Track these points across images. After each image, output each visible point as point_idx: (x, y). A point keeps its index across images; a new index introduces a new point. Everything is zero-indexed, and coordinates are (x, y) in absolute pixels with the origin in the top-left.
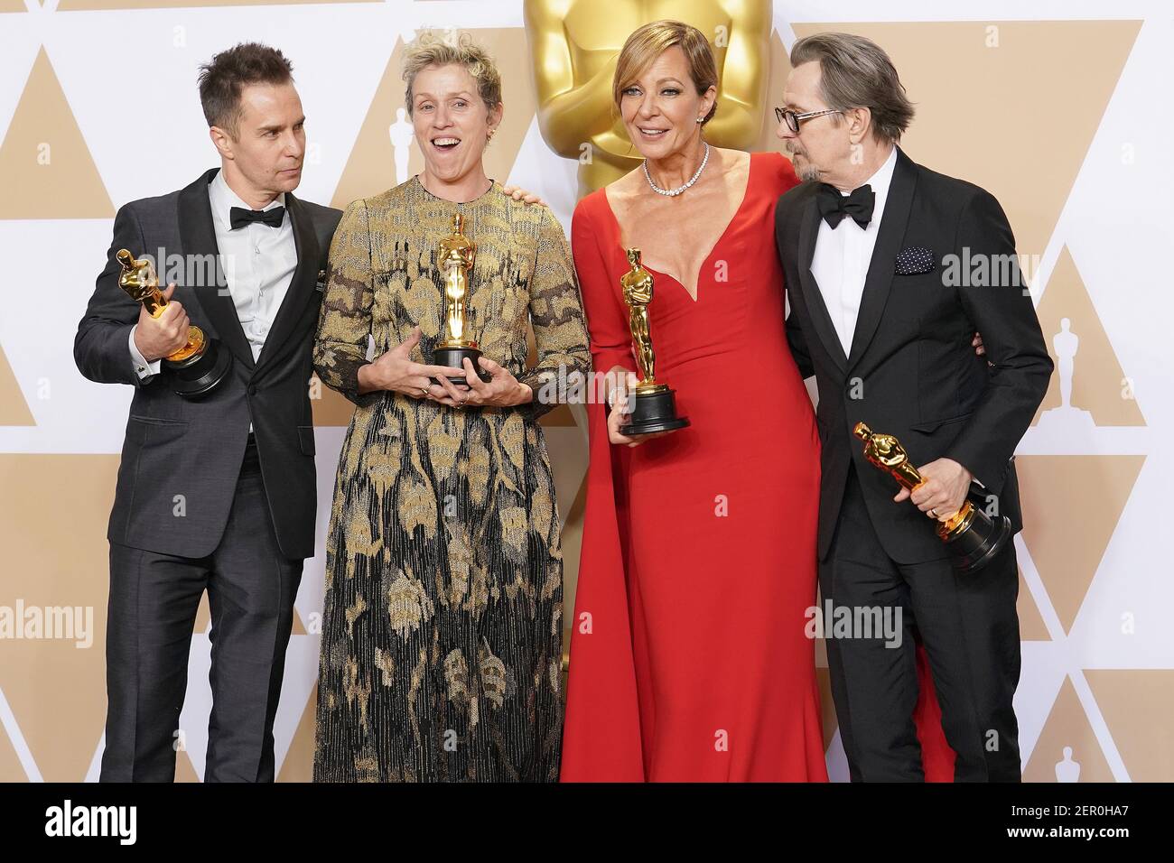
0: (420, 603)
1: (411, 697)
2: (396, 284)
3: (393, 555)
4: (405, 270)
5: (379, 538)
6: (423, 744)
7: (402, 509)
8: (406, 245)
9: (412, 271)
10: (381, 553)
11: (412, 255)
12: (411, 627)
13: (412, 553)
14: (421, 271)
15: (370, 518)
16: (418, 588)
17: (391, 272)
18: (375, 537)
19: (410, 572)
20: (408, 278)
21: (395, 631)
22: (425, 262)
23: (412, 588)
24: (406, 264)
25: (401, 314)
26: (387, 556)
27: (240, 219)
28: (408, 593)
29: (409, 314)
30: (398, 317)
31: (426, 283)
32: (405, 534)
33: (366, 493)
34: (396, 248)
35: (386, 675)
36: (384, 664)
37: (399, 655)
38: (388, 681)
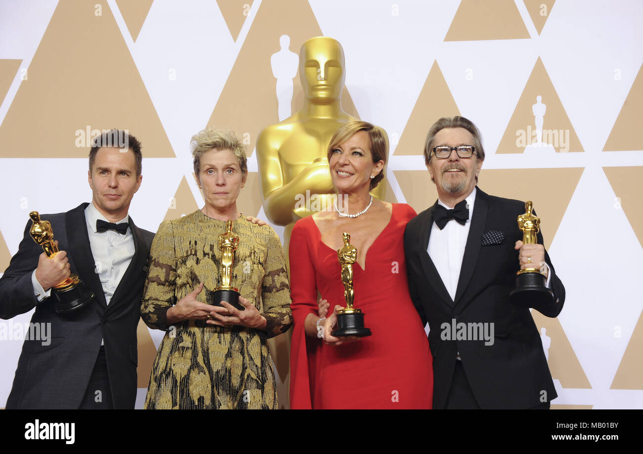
2: (191, 262)
4: (196, 254)
5: (176, 405)
7: (191, 388)
8: (196, 242)
9: (200, 255)
11: (199, 247)
14: (205, 254)
15: (172, 393)
17: (187, 256)
20: (198, 258)
22: (207, 250)
24: (196, 251)
25: (194, 278)
27: (102, 227)
29: (199, 278)
30: (193, 280)
31: (208, 261)
32: (192, 402)
33: (170, 380)
34: (190, 244)
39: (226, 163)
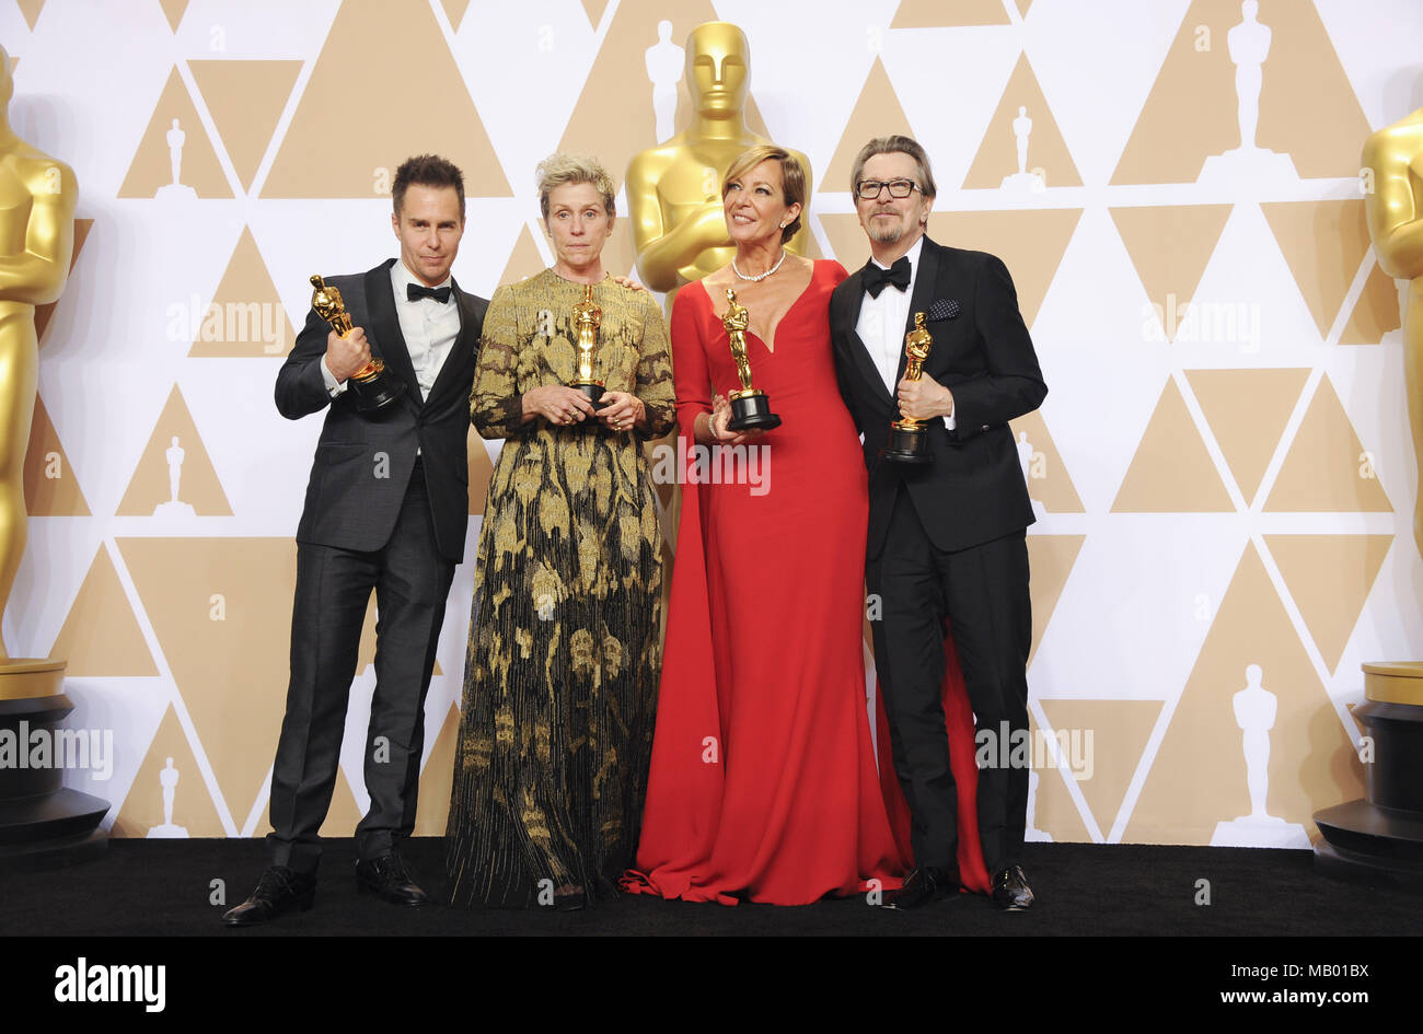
0: (556, 588)
1: (548, 663)
3: (536, 550)
5: (523, 538)
6: (556, 701)
7: (542, 515)
8: (545, 314)
10: (524, 551)
13: (550, 549)
14: (558, 331)
15: (516, 522)
16: (555, 576)
17: (534, 334)
18: (520, 537)
19: (548, 564)
20: (548, 337)
21: (537, 611)
22: (561, 325)
23: (550, 577)
24: (545, 326)
25: (543, 365)
26: (530, 552)
27: (415, 293)
28: (547, 581)
29: (550, 364)
30: (541, 368)
31: (562, 340)
32: (544, 534)
33: (513, 504)
34: (538, 316)
35: (524, 648)
36: (524, 640)
37: (541, 632)
38: (525, 654)
39: (585, 202)
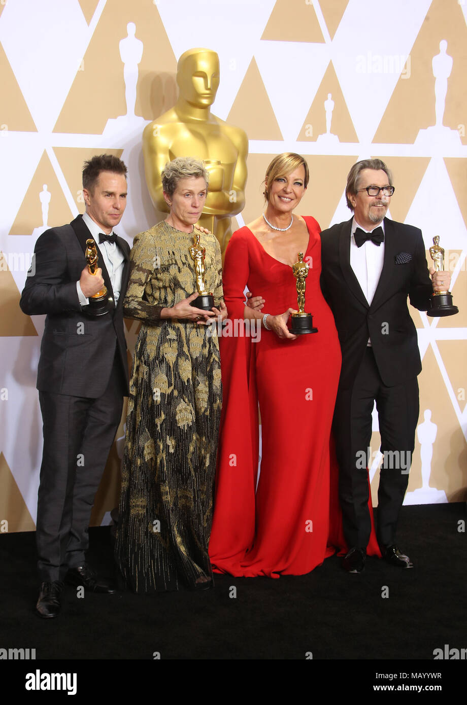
0: (191, 413)
1: (189, 457)
2: (173, 270)
3: (179, 392)
4: (176, 264)
5: (172, 385)
6: (196, 476)
7: (180, 371)
8: (173, 253)
9: (179, 262)
10: (172, 392)
11: (177, 257)
12: (188, 425)
13: (187, 391)
14: (184, 264)
15: (167, 376)
16: (190, 408)
17: (170, 265)
18: (170, 385)
19: (186, 400)
20: (179, 268)
21: (179, 427)
22: (185, 260)
23: (187, 407)
24: (176, 261)
25: (176, 283)
26: (176, 393)
27: (102, 239)
28: (186, 409)
29: (181, 283)
31: (185, 269)
32: (183, 383)
34: (169, 254)
35: (171, 447)
36: (171, 442)
37: (182, 438)
38: (172, 451)
